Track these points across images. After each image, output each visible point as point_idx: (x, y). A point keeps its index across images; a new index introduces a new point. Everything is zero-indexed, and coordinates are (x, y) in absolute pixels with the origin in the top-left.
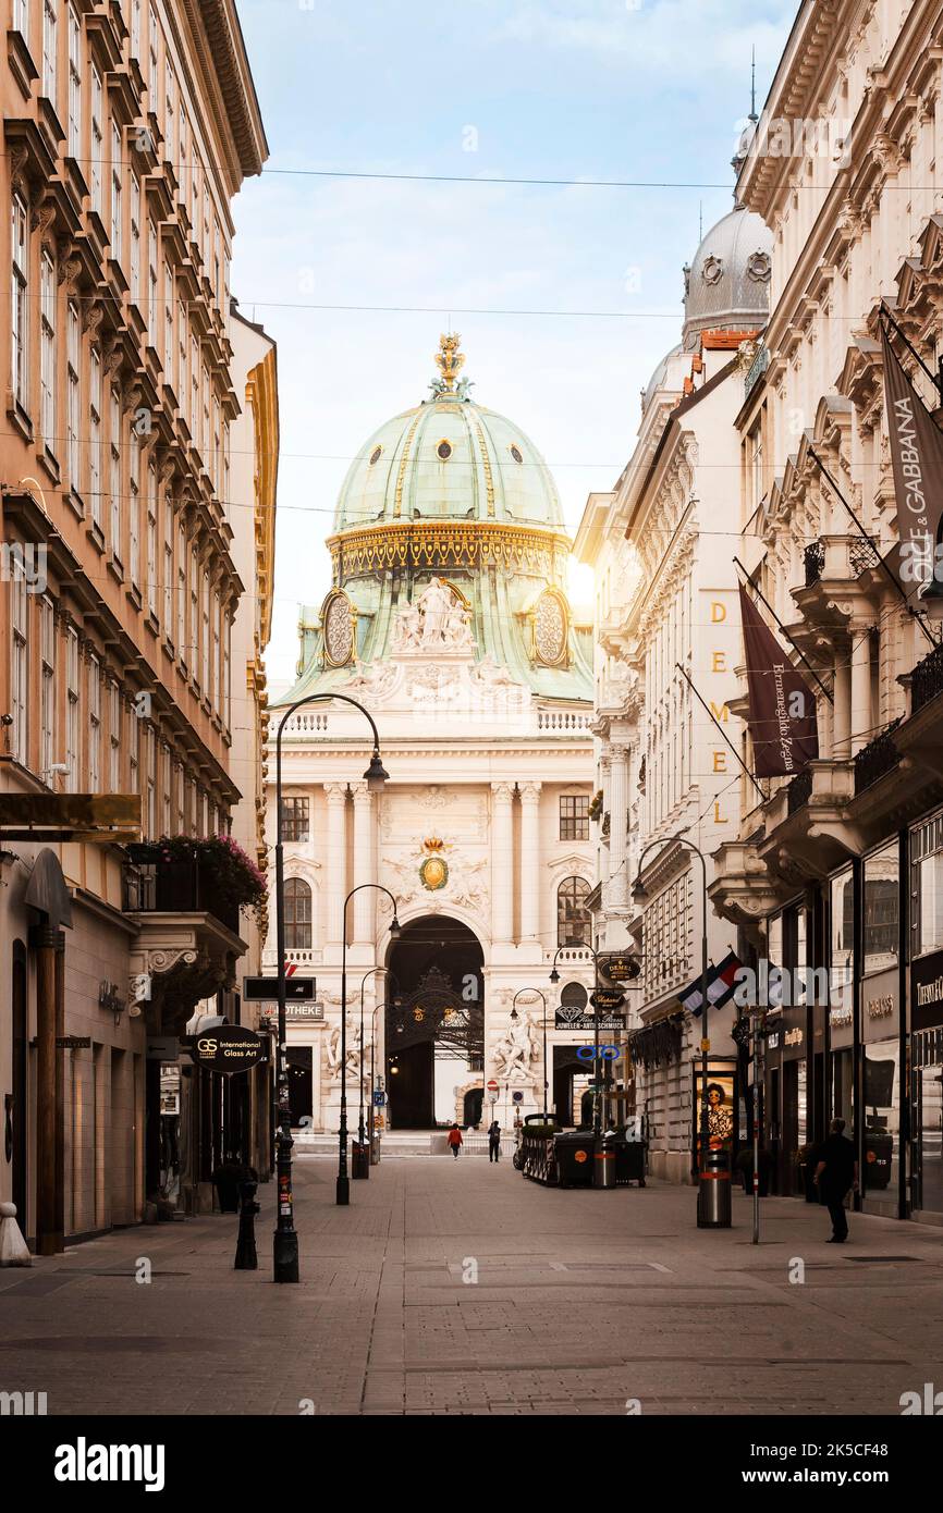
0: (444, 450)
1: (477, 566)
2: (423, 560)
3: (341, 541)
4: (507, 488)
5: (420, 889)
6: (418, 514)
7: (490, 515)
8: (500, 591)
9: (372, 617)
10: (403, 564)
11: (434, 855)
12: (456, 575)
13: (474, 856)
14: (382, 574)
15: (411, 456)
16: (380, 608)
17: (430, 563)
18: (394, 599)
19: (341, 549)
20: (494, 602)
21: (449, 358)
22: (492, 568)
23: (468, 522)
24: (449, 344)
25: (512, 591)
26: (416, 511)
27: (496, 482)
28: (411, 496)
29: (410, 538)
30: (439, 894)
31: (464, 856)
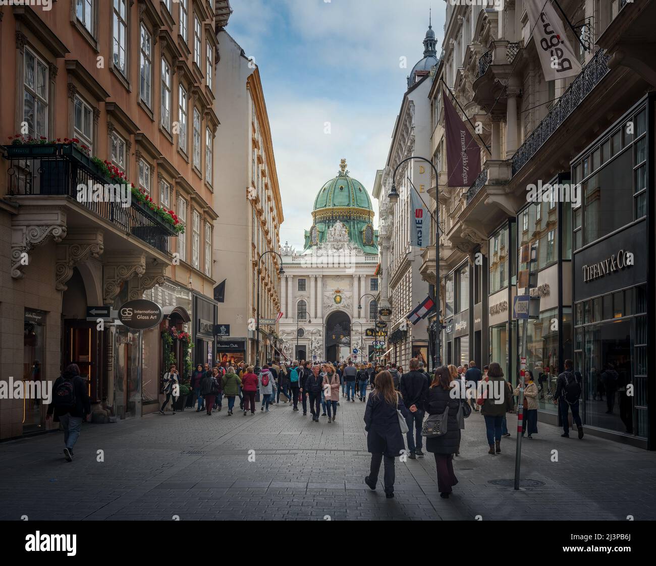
0: (342, 188)
1: (350, 219)
2: (336, 217)
3: (315, 212)
4: (358, 198)
5: (334, 303)
6: (335, 205)
7: (353, 205)
8: (356, 226)
9: (323, 233)
10: (331, 218)
11: (338, 294)
12: (344, 221)
13: (348, 294)
14: (325, 221)
15: (333, 190)
16: (325, 230)
17: (338, 218)
18: (329, 228)
19: (315, 215)
20: (354, 228)
21: (343, 165)
22: (354, 219)
23: (348, 207)
24: (343, 161)
25: (359, 226)
26: (334, 204)
27: (355, 196)
28: (333, 201)
29: (333, 212)
30: (339, 305)
31: (346, 294)
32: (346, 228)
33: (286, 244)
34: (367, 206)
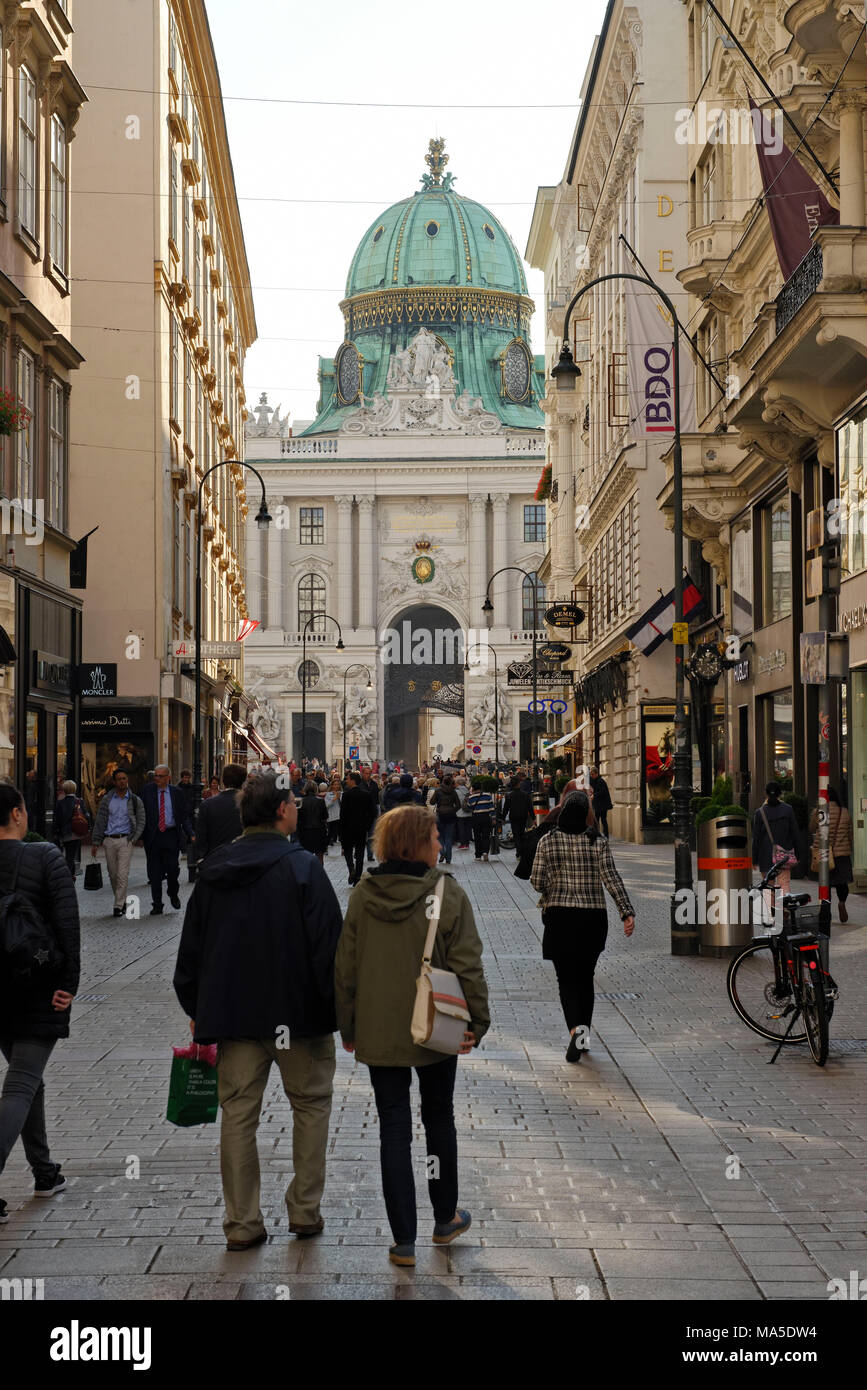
0: (432, 229)
1: (458, 322)
2: (415, 317)
3: (352, 303)
4: (482, 259)
5: (412, 582)
6: (411, 280)
7: (468, 280)
8: (477, 342)
9: (375, 364)
10: (400, 321)
11: (424, 554)
12: (441, 329)
13: (454, 554)
14: (383, 329)
15: (406, 234)
16: (382, 356)
17: (421, 320)
18: (393, 350)
19: (351, 310)
20: (472, 351)
21: (436, 156)
22: (471, 324)
23: (451, 287)
24: (437, 146)
25: (486, 342)
26: (410, 278)
27: (473, 254)
28: (406, 267)
29: (405, 300)
30: (426, 587)
31: (447, 555)
32: (447, 352)
33: (263, 400)
34: (509, 282)
